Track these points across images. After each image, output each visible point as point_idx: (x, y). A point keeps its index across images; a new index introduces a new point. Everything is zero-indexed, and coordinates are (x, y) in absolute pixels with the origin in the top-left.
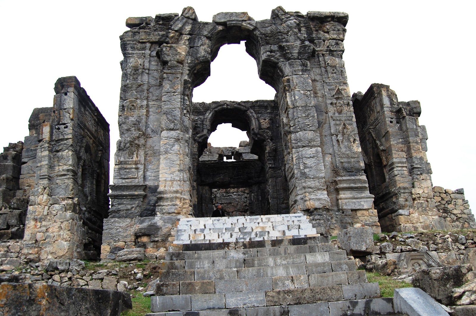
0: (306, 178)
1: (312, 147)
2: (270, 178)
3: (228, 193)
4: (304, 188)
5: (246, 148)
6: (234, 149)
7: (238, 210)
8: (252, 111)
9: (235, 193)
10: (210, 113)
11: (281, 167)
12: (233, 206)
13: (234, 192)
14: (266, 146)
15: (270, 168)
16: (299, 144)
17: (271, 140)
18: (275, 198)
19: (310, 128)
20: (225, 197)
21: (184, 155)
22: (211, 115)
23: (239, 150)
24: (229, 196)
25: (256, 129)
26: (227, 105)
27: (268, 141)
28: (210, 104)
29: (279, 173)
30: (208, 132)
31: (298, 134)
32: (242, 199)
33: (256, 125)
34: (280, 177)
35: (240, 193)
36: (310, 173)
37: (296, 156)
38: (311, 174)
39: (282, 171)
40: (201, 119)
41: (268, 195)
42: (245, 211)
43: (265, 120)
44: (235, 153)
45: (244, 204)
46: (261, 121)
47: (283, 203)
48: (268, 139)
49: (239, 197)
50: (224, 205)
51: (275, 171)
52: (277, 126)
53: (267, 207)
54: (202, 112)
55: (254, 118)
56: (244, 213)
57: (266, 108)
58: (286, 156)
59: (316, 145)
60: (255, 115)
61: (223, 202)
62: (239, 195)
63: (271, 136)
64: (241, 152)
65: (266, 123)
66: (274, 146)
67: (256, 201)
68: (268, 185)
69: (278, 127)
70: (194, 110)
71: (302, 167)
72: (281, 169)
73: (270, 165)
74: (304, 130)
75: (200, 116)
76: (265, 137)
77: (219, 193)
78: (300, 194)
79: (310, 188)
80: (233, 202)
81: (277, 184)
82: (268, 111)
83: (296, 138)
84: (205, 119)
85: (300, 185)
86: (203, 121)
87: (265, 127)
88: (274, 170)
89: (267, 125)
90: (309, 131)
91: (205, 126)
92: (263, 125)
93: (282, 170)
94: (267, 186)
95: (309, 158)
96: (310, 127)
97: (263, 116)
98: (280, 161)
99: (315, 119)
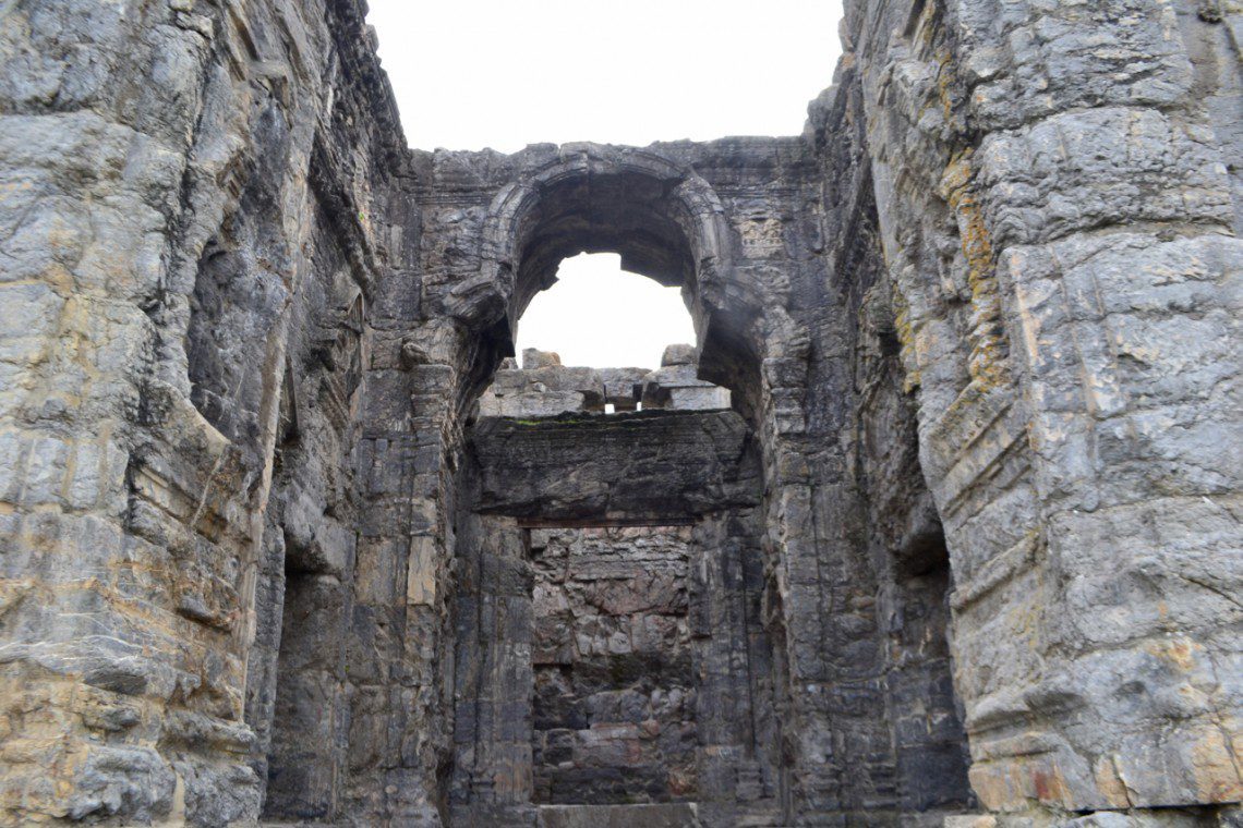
0: (1153, 488)
1: (1168, 228)
2: (787, 483)
3: (615, 541)
4: (1149, 582)
5: (685, 370)
6: (641, 377)
7: (652, 608)
8: (703, 182)
9: (640, 542)
10: (513, 194)
11: (836, 432)
12: (633, 590)
13: (639, 537)
14: (765, 335)
15: (784, 436)
16: (1059, 204)
17: (789, 308)
18: (810, 582)
19: (1137, 86)
20: (601, 554)
21: (112, 291)
22: (517, 200)
23: (658, 377)
24: (616, 551)
25: (722, 260)
26: (593, 158)
27: (776, 316)
28: (515, 157)
29: (826, 460)
30: (500, 276)
31: (1041, 135)
32: (666, 565)
33: (719, 242)
34: (832, 482)
35: (660, 541)
36: (1185, 445)
37: (1038, 296)
38: (1196, 454)
39: (841, 453)
40: (473, 219)
41: (775, 564)
42: (682, 611)
43: (762, 220)
44: (644, 390)
45: (677, 585)
46: (743, 227)
47: (848, 609)
48: (773, 304)
49: (656, 555)
50: (600, 585)
51: (807, 454)
52: (818, 246)
53: (770, 613)
54: (483, 189)
55: (712, 212)
56: (674, 619)
57: (765, 169)
58: (918, 328)
59: (1206, 211)
60: (716, 199)
61: (594, 577)
62: (655, 548)
63: (789, 289)
64: (668, 385)
65: (766, 233)
66: (804, 335)
67: (718, 585)
68: (775, 518)
69: (819, 252)
70: (445, 180)
71: (1108, 390)
72: (835, 441)
73: (786, 426)
74: (1090, 97)
75: (473, 208)
76: (760, 296)
77: (581, 538)
78: (1112, 646)
79: (1208, 585)
80: (634, 575)
81: (820, 514)
82: (776, 184)
83: (1025, 164)
84: (489, 217)
85: (1097, 554)
86: (480, 230)
87: (761, 253)
88: (806, 448)
89: (768, 244)
90: (1128, 104)
91: (489, 247)
92: (752, 242)
93: (840, 447)
94: (771, 522)
95: (1162, 314)
96: (1136, 77)
97: (751, 207)
98: (831, 407)
99: (1161, 28)
